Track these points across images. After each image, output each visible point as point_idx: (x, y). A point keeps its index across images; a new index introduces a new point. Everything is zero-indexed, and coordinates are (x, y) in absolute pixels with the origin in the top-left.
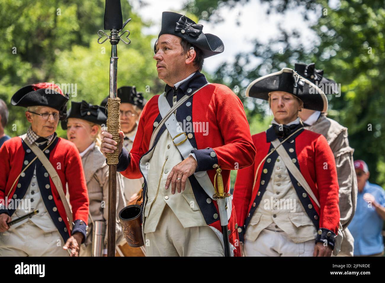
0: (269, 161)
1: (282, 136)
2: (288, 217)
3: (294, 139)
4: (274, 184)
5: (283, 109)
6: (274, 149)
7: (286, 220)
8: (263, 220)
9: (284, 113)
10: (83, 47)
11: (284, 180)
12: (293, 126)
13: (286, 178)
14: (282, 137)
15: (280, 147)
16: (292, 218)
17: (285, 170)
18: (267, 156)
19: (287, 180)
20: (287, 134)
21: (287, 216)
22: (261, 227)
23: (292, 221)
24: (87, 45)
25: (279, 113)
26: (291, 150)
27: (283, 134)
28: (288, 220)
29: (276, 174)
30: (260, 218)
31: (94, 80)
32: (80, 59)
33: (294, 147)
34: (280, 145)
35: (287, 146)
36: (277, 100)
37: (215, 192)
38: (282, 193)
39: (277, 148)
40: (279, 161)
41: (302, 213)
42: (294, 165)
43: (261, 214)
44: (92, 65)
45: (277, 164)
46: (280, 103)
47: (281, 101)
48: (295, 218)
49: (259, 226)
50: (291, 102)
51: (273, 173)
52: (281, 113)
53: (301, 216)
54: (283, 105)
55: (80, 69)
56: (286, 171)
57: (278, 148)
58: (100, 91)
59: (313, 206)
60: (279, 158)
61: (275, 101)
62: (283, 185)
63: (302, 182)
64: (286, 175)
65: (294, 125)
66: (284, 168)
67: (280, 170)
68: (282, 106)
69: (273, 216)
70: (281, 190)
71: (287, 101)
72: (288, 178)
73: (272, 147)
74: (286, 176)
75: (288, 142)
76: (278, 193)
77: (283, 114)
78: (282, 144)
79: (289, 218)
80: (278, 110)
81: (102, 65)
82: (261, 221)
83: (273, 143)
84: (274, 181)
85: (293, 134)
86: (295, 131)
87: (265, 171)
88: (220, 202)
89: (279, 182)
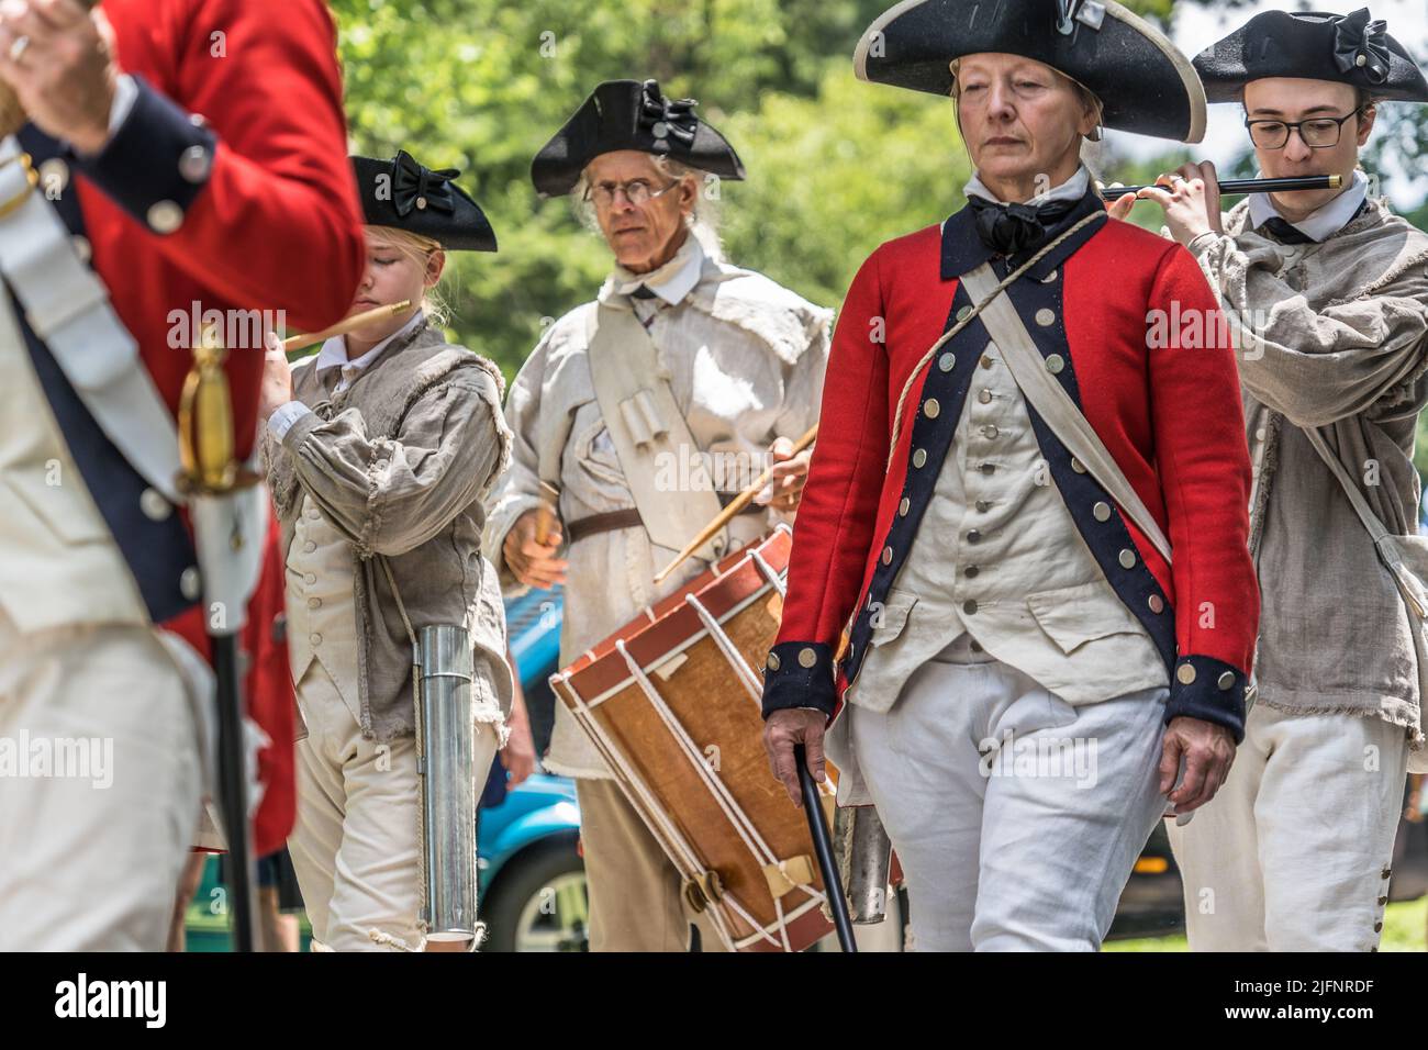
0: (947, 362)
1: (1006, 254)
2: (1029, 611)
3: (1059, 268)
4: (967, 469)
5: (1011, 131)
6: (973, 312)
7: (1019, 622)
8: (920, 623)
9: (1016, 148)
10: (796, 100)
11: (1012, 447)
12: (1054, 206)
13: (1018, 439)
14: (1008, 257)
15: (995, 301)
16: (1043, 614)
17: (1015, 403)
18: (942, 340)
19: (1023, 449)
20: (1028, 243)
21: (1024, 606)
22: (915, 654)
23: (1045, 628)
24: (810, 92)
25: (992, 149)
26: (1045, 317)
27: (1010, 241)
28: (1028, 621)
29: (976, 421)
30: (909, 615)
31: (836, 204)
32: (791, 137)
33: (1055, 304)
34: (996, 294)
35: (1026, 297)
36: (982, 92)
37: (186, 461)
38: (1001, 504)
39: (983, 307)
40: (988, 364)
41: (1089, 589)
42: (1054, 382)
43: (913, 599)
44: (828, 156)
45: (980, 377)
46: (996, 103)
47: (1003, 94)
48: (1057, 612)
49: (906, 648)
50: (1051, 97)
51: (964, 420)
52: (1005, 148)
53: (1084, 598)
54: (1010, 110)
55: (791, 169)
56: (1020, 410)
57: (989, 308)
58: (853, 239)
59: (1137, 555)
60: (990, 351)
61: (976, 95)
62: (1008, 471)
63: (1091, 454)
64: (1022, 424)
65: (1060, 202)
66: (1013, 395)
67: (994, 404)
68: (1005, 118)
69: (962, 605)
70: (999, 493)
71: (1025, 92)
72: (1029, 437)
73: (962, 299)
74: (1017, 431)
75: (1032, 278)
76: (983, 508)
77: (1011, 154)
78: (1006, 288)
79: (1033, 616)
80: (987, 132)
81: (858, 153)
82: (913, 630)
83: (968, 282)
84: (970, 452)
85: (1057, 242)
86: (1063, 231)
87: (932, 408)
88: (208, 515)
89: (989, 460)
